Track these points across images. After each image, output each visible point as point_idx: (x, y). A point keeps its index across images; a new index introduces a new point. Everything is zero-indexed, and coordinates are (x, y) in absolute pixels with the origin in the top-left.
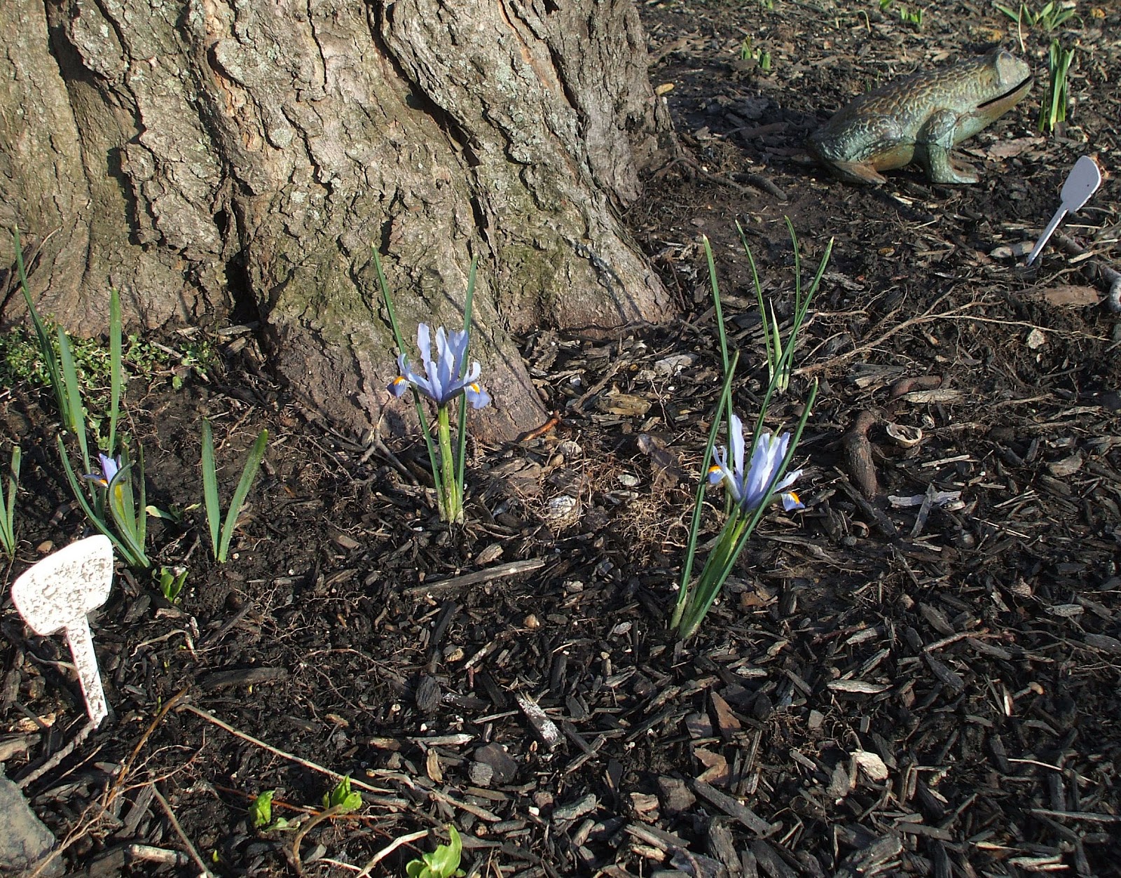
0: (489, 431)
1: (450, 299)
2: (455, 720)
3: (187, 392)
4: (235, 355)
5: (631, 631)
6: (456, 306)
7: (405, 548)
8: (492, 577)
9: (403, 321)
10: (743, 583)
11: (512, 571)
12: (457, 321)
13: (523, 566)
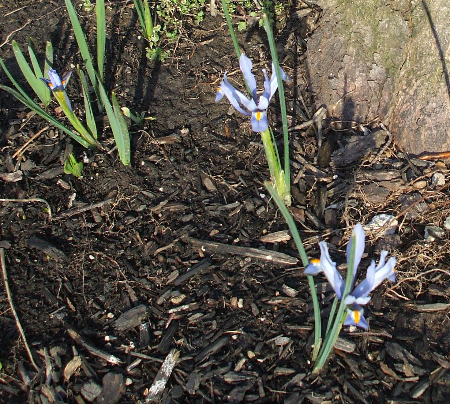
0: (405, 141)
1: (434, 30)
2: (128, 344)
3: (245, 35)
4: (298, 19)
5: (285, 346)
6: (436, 36)
7: (229, 206)
8: (252, 255)
9: (390, 36)
10: (403, 352)
11: (269, 258)
12: (430, 48)
13: (280, 258)
